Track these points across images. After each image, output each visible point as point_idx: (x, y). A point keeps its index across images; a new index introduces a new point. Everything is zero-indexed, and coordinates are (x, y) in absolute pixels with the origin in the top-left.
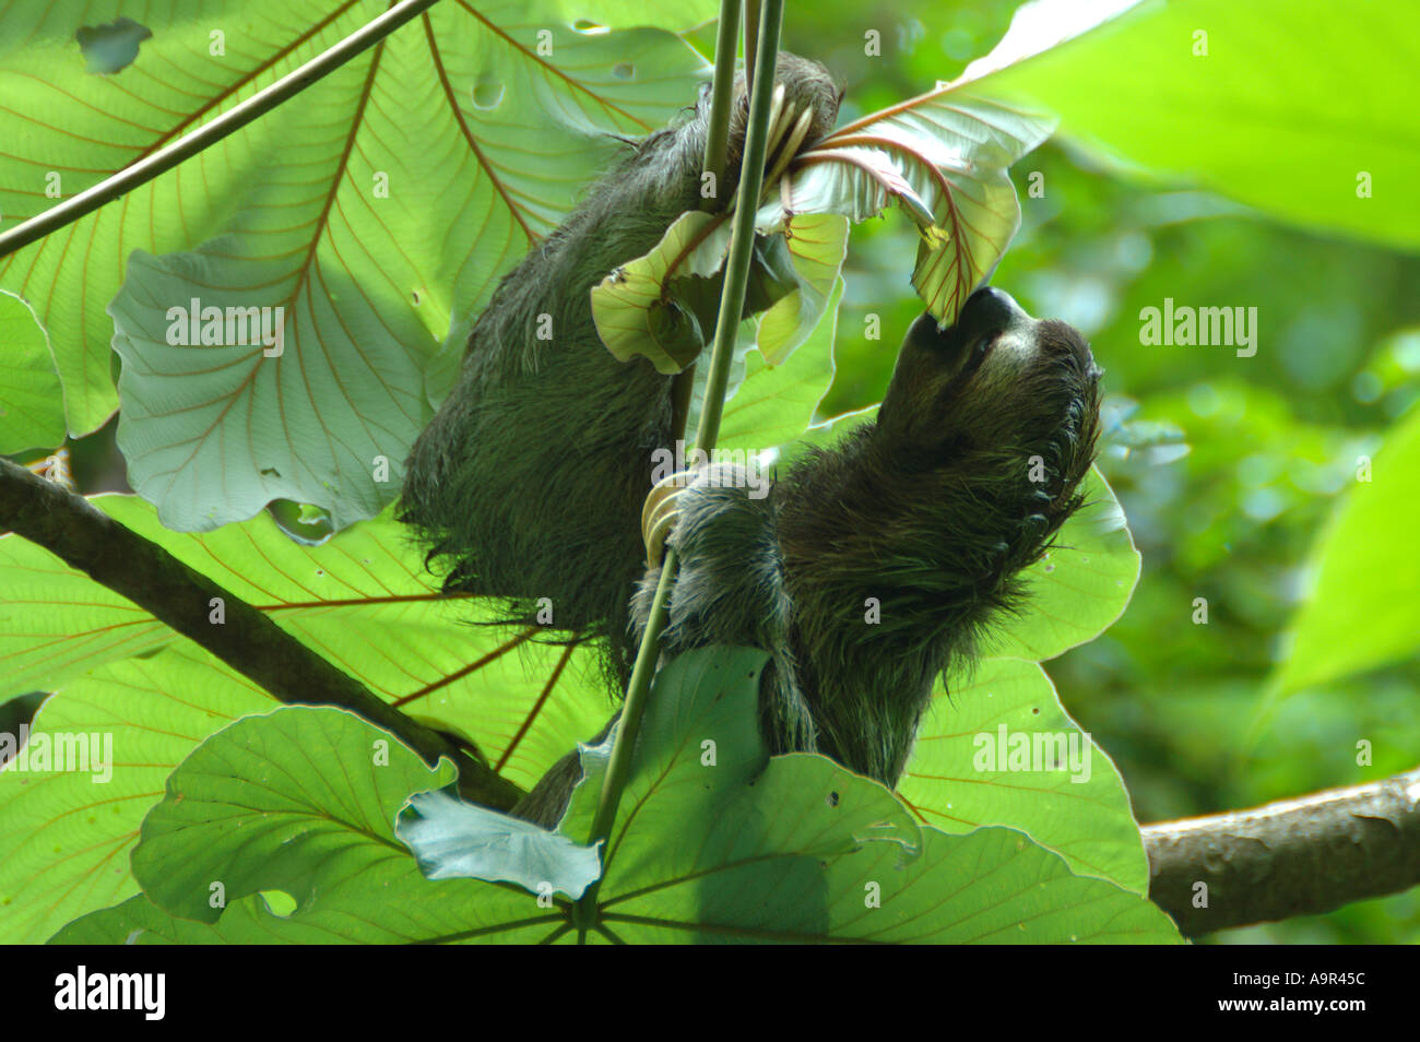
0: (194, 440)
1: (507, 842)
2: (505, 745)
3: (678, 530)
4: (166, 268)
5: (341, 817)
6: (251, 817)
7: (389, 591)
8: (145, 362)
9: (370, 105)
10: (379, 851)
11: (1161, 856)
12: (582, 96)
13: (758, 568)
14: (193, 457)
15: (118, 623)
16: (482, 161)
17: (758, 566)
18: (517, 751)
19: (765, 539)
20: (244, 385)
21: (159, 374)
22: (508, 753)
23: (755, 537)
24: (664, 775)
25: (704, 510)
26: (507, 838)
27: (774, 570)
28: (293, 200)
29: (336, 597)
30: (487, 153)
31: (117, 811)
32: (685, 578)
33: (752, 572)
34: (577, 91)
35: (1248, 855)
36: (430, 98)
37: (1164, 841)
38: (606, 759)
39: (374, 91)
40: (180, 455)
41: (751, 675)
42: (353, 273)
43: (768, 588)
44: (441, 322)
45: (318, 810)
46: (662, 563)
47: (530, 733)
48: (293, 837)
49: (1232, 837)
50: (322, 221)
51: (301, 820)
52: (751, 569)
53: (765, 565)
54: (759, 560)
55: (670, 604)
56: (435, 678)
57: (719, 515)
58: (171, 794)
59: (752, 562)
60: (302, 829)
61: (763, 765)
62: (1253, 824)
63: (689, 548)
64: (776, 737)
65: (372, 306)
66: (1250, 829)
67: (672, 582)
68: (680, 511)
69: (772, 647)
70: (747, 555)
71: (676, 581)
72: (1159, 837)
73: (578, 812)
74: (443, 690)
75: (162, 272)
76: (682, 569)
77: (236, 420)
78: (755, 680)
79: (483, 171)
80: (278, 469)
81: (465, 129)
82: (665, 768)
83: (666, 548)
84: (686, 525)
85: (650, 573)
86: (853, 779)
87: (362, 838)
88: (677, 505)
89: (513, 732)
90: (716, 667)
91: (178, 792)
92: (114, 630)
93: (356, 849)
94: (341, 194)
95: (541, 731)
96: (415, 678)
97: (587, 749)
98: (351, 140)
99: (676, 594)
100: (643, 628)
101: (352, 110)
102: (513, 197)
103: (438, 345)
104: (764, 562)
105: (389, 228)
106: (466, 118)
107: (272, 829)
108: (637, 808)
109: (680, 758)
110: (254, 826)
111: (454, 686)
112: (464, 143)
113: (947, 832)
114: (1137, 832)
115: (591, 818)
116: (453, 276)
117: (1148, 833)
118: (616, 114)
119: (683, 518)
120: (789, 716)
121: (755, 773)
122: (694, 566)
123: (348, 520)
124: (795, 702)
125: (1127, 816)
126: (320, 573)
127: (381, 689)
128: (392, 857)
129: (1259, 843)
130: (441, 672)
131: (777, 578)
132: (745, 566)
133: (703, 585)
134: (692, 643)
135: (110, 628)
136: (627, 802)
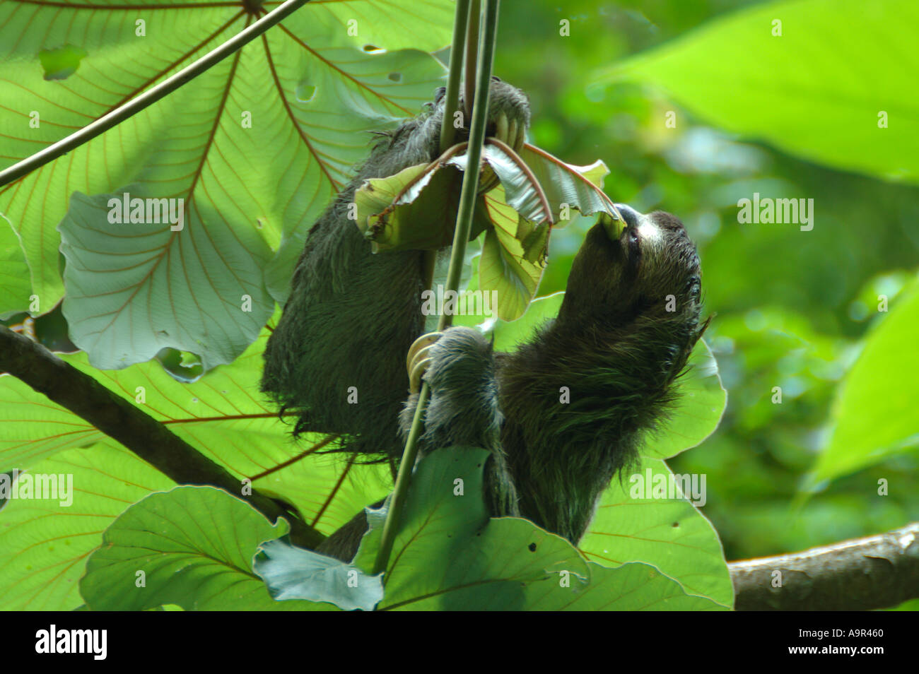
0: (114, 313)
1: (323, 575)
2: (318, 508)
3: (430, 370)
4: (94, 204)
5: (213, 555)
6: (155, 556)
7: (240, 412)
8: (81, 263)
9: (229, 100)
10: (236, 576)
11: (740, 582)
12: (367, 93)
13: (482, 396)
14: (112, 323)
15: (64, 432)
16: (303, 136)
17: (482, 394)
18: (326, 513)
19: (486, 377)
20: (146, 278)
21: (89, 270)
22: (320, 514)
23: (480, 376)
24: (422, 529)
25: (447, 359)
26: (323, 572)
27: (492, 397)
28: (179, 161)
29: (205, 415)
30: (305, 129)
31: (68, 544)
32: (434, 402)
33: (478, 399)
34: (364, 90)
35: (797, 582)
36: (268, 95)
37: (742, 572)
38: (385, 518)
39: (232, 90)
40: (103, 322)
41: (479, 466)
42: (219, 207)
43: (488, 409)
44: (275, 237)
45: (197, 551)
46: (420, 391)
47: (334, 501)
48: (182, 568)
49: (786, 570)
50: (198, 173)
51: (188, 558)
52: (478, 396)
53: (487, 394)
54: (483, 391)
55: (425, 418)
56: (271, 465)
57: (457, 362)
58: (106, 543)
59: (478, 392)
60: (188, 563)
61: (486, 522)
62: (800, 561)
63: (437, 383)
64: (494, 505)
65: (231, 229)
66: (798, 565)
67: (426, 404)
68: (431, 358)
69: (492, 447)
70: (474, 388)
71: (429, 403)
72: (740, 570)
73: (366, 551)
74: (276, 473)
75: (93, 206)
76: (433, 396)
77: (140, 299)
78: (481, 469)
79: (303, 142)
80: (168, 331)
81: (291, 115)
82: (423, 523)
83: (422, 382)
84: (435, 368)
85: (411, 397)
86: (547, 535)
87: (225, 568)
88: (429, 354)
89: (323, 501)
90: (457, 460)
91: (109, 542)
92: (62, 437)
93: (222, 575)
94: (210, 157)
95: (341, 500)
96: (257, 464)
97: (372, 511)
98: (217, 122)
99: (429, 413)
100: (408, 433)
101: (217, 103)
102: (321, 158)
103: (274, 253)
104: (486, 392)
105: (242, 178)
106: (291, 107)
107: (168, 563)
108: (404, 548)
109: (433, 518)
110: (158, 561)
111: (284, 471)
112: (291, 124)
113: (606, 567)
114: (726, 568)
115: (375, 555)
116: (284, 210)
117: (733, 567)
118: (389, 105)
119: (433, 363)
120: (501, 490)
121: (481, 528)
122: (440, 394)
123: (214, 364)
124: (506, 481)
125: (720, 558)
126: (195, 400)
127: (237, 471)
128: (244, 580)
129: (803, 574)
130: (275, 461)
131: (494, 402)
132: (473, 395)
133: (447, 407)
134: (441, 443)
135: (58, 436)
136: (398, 545)
